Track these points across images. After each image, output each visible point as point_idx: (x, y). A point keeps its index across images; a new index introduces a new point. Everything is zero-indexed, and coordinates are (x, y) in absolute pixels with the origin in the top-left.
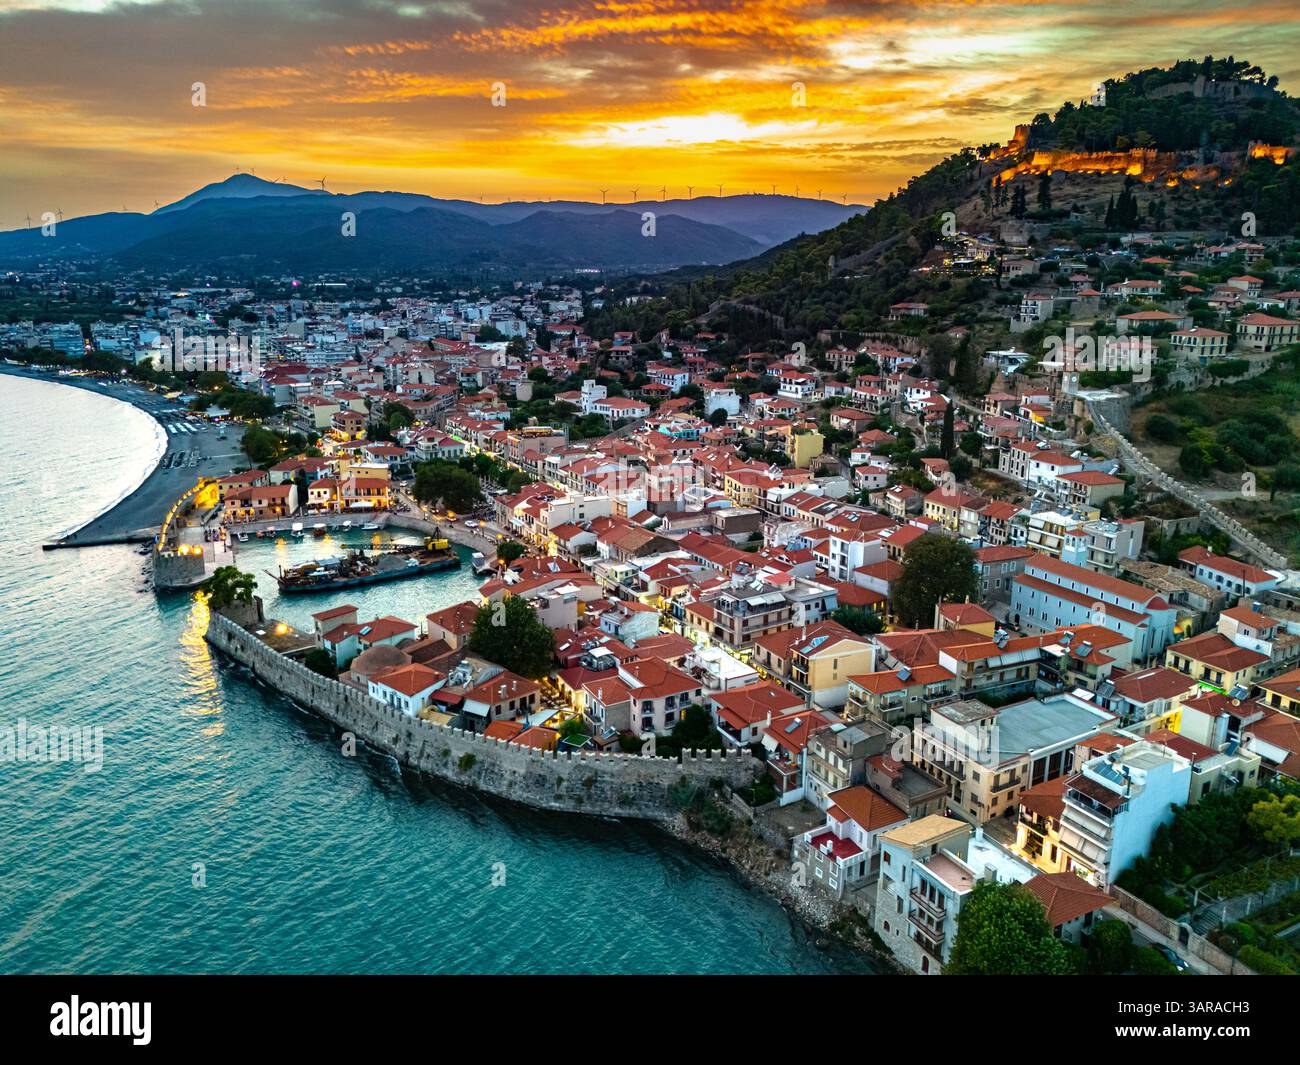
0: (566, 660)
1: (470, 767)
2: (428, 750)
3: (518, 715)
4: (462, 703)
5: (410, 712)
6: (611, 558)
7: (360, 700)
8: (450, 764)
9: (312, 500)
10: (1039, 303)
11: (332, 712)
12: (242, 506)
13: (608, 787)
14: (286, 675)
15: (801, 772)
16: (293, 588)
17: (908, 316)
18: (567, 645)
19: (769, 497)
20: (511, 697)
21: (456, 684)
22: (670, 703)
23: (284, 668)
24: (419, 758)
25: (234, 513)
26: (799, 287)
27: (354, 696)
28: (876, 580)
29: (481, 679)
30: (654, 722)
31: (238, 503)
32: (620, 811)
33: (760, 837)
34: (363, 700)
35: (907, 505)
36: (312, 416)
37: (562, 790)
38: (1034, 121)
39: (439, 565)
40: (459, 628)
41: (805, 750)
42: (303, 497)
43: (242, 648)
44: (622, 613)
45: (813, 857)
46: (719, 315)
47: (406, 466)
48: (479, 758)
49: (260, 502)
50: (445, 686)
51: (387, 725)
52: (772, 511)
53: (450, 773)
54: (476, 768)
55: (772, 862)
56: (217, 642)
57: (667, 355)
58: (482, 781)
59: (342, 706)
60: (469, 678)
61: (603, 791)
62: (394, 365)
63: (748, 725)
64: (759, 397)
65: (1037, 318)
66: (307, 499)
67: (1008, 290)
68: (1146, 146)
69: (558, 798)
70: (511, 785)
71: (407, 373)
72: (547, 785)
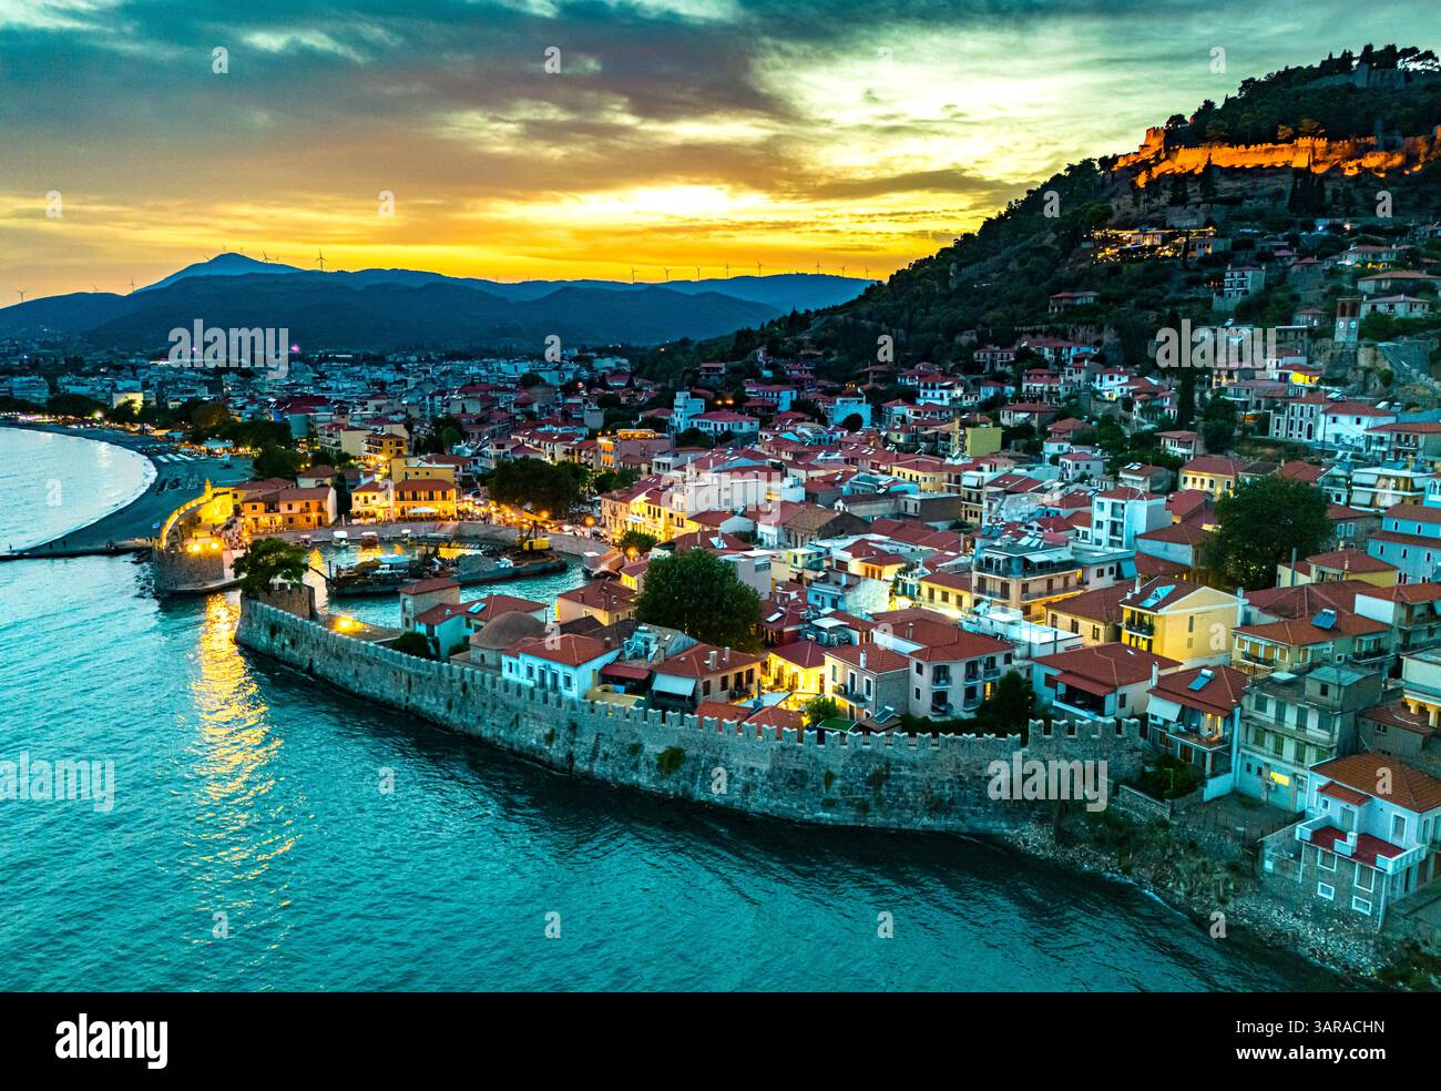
0: (780, 633)
1: (677, 767)
2: (605, 747)
3: (733, 697)
4: (648, 682)
5: (573, 693)
6: (779, 544)
7: (488, 686)
8: (643, 765)
9: (357, 506)
10: (1249, 274)
11: (441, 711)
12: (267, 511)
13: (908, 786)
14: (364, 668)
15: (1229, 750)
16: (349, 590)
17: (1073, 306)
18: (778, 615)
19: (965, 481)
20: (722, 670)
21: (636, 656)
22: (971, 672)
23: (361, 658)
24: (592, 760)
25: (256, 519)
26: (917, 297)
27: (478, 681)
28: (1172, 546)
29: (672, 648)
30: (950, 699)
31: (261, 506)
32: (931, 822)
33: (1192, 846)
34: (494, 684)
35: (1152, 484)
36: (338, 444)
37: (835, 791)
38: (1168, 123)
39: (539, 568)
40: (611, 604)
41: (1237, 711)
42: (344, 505)
43: (293, 643)
44: (838, 583)
45: (1311, 866)
46: (825, 330)
47: (469, 478)
48: (692, 752)
49: (290, 507)
50: (618, 659)
51: (534, 717)
52: (969, 500)
53: (643, 779)
54: (686, 768)
55: (1227, 882)
56: (253, 643)
57: (767, 373)
58: (697, 787)
59: (457, 700)
60: (654, 648)
61: (900, 791)
62: (432, 397)
63: (1115, 691)
64: (897, 405)
65: (1246, 292)
66: (350, 505)
67: (1198, 270)
68: (1314, 135)
69: (829, 804)
70: (747, 789)
71: (448, 405)
72: (809, 786)
